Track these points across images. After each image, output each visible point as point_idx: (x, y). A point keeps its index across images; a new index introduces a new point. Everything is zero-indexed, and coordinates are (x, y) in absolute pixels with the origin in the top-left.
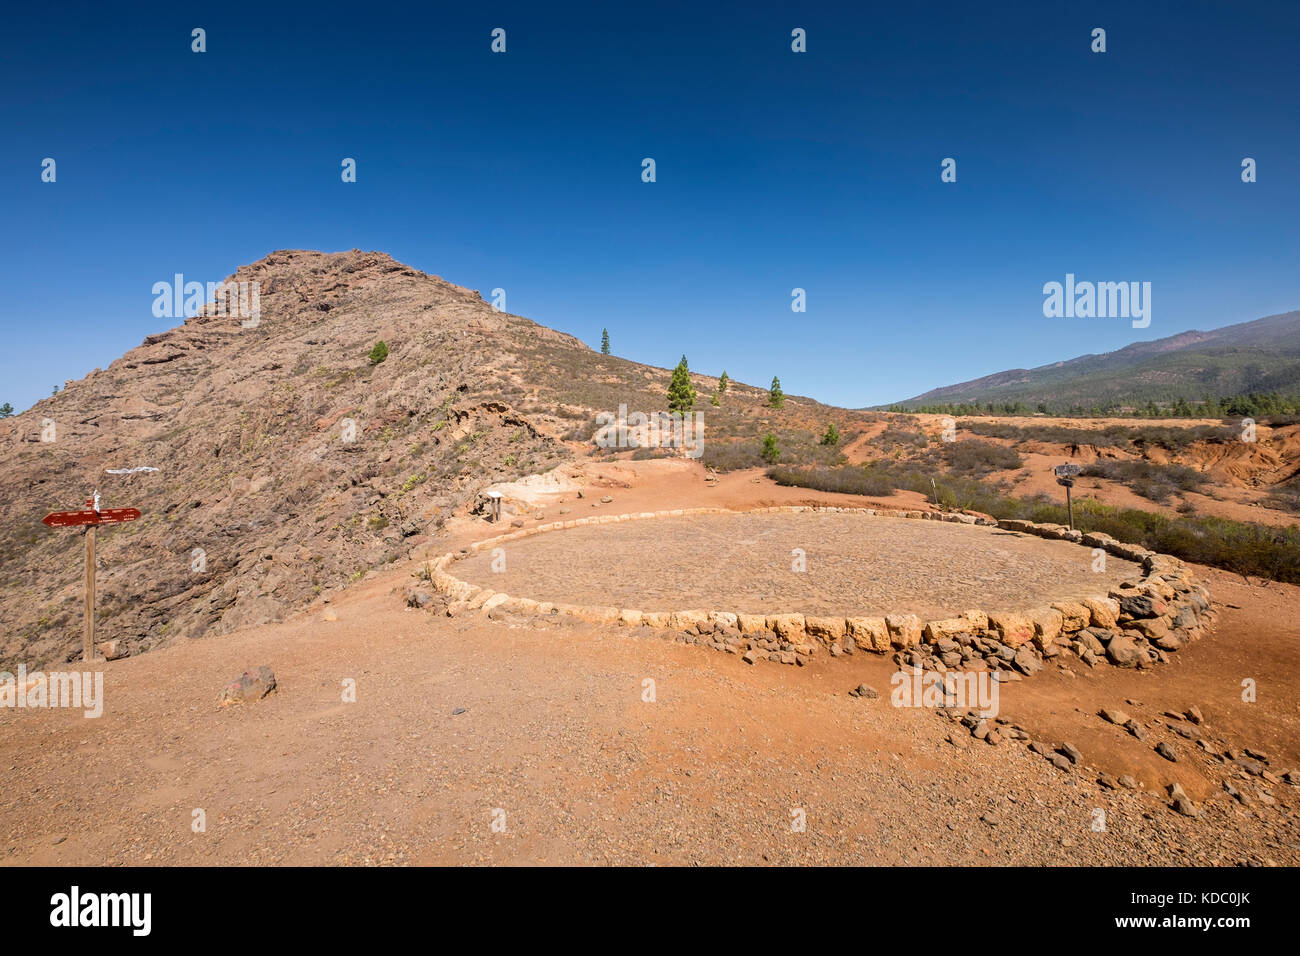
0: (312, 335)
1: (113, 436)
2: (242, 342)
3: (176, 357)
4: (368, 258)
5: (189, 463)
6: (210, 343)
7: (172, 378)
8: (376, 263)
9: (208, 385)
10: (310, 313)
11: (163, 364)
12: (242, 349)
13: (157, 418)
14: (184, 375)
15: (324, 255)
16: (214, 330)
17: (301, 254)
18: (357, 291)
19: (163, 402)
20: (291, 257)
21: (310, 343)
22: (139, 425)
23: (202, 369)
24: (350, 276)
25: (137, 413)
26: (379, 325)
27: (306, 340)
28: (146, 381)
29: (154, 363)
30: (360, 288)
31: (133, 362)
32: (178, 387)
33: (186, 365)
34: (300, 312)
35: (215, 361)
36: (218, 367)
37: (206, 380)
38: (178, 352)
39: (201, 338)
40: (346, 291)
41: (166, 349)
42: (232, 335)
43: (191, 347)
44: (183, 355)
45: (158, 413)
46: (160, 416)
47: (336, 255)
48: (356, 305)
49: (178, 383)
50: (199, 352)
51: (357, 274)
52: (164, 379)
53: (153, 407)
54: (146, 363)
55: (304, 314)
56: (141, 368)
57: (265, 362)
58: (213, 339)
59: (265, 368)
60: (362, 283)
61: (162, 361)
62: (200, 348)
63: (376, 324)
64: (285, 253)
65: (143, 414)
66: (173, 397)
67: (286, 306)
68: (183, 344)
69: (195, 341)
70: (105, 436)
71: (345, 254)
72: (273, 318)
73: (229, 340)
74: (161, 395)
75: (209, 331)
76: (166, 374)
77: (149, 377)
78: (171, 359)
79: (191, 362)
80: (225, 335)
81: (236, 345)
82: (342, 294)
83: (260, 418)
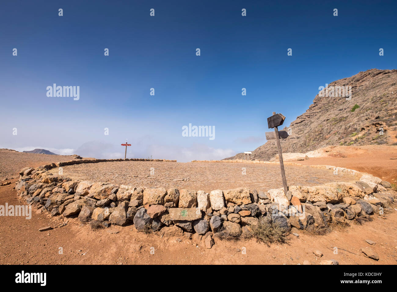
0: (341, 107)
1: (289, 143)
2: (320, 114)
3: (303, 121)
4: (365, 73)
5: (297, 150)
6: (311, 116)
7: (302, 127)
8: (369, 74)
9: (310, 128)
10: (342, 100)
11: (300, 124)
12: (320, 116)
13: (298, 138)
14: (305, 126)
15: (348, 78)
16: (312, 112)
17: (339, 81)
18: (361, 87)
19: (299, 134)
20: (336, 83)
21: (340, 110)
22: (294, 140)
23: (309, 123)
24: (357, 83)
25: (293, 137)
26: (368, 98)
27: (338, 109)
28: (296, 128)
29: (298, 123)
30: (362, 86)
31: (293, 124)
32: (303, 129)
33: (305, 123)
34: (339, 100)
35: (313, 121)
36: (313, 122)
37: (309, 127)
38: (303, 120)
39: (309, 115)
40: (356, 88)
41: (300, 119)
42: (317, 112)
43: (307, 118)
44: (304, 120)
45: (298, 137)
46: (299, 137)
47: (353, 76)
48: (360, 93)
49: (303, 128)
50: (309, 119)
51: (361, 81)
52: (300, 128)
53: (297, 135)
54: (296, 124)
55: (340, 101)
56: (295, 125)
57: (324, 119)
58: (312, 114)
59: (324, 121)
60: (363, 84)
61: (299, 123)
62: (309, 118)
63: (366, 98)
64: (334, 82)
65: (295, 137)
66: (302, 132)
67: (334, 99)
68: (304, 117)
69: (307, 116)
70: (287, 143)
71: (356, 75)
72: (330, 104)
73: (316, 114)
74: (299, 132)
75: (311, 112)
76: (300, 126)
77: (296, 127)
78: (301, 122)
79: (306, 122)
80: (315, 113)
81: (318, 116)
82: (354, 90)
83: (312, 136)
